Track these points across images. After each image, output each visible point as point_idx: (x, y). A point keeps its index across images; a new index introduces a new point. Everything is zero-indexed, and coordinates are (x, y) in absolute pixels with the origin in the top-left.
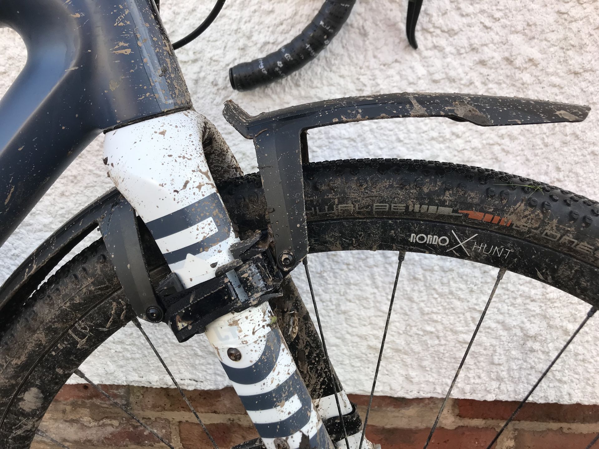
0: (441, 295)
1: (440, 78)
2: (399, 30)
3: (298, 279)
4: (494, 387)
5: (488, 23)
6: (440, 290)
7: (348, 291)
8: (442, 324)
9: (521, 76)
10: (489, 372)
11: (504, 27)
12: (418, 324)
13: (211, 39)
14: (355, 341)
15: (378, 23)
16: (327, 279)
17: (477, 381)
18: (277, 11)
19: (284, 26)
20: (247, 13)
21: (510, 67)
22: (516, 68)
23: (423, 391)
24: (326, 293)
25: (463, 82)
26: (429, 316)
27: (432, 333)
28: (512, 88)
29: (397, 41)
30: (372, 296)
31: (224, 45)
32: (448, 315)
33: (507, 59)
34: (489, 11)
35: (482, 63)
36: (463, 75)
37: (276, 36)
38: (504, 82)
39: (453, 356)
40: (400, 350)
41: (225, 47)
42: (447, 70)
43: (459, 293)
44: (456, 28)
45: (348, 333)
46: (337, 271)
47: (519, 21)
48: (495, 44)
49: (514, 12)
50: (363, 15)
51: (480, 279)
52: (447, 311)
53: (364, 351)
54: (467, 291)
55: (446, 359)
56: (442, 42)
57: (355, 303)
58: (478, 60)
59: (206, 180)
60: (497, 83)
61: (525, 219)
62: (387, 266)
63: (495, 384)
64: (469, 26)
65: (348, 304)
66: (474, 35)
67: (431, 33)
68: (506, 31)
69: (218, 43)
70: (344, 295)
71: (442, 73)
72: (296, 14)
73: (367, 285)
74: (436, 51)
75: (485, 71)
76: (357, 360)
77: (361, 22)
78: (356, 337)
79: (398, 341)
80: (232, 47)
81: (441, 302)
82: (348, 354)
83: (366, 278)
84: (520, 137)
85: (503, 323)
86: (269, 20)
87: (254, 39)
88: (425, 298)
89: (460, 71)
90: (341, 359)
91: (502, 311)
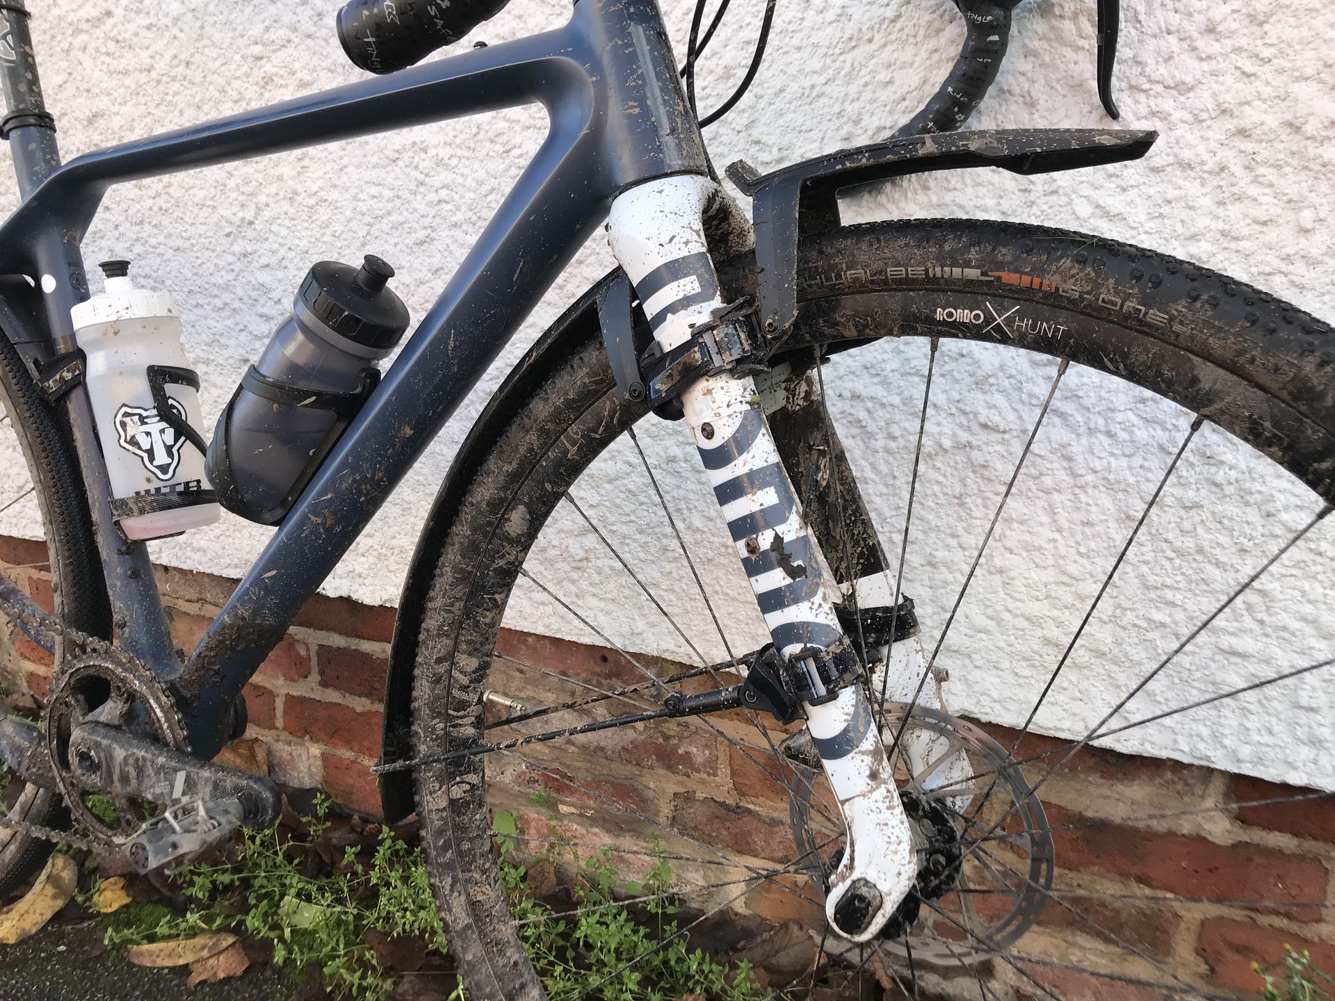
0: (1181, 553)
1: (1164, 163)
2: (1089, 92)
3: (922, 504)
4: (1304, 757)
5: (1249, 67)
6: (1178, 544)
7: (1008, 533)
8: (1185, 610)
9: (1319, 151)
10: (1292, 725)
11: (1281, 71)
12: (1138, 605)
13: (804, 128)
14: (1020, 626)
15: (1054, 84)
16: (970, 509)
17: (1266, 739)
18: (898, 82)
19: (907, 102)
20: (853, 89)
21: (1297, 137)
22: (1308, 138)
23: (1151, 743)
24: (969, 533)
25: (1206, 168)
26: (1158, 592)
27: (1163, 625)
28: (1303, 173)
29: (1086, 108)
30: (1051, 545)
31: (821, 135)
32: (1196, 595)
33: (1290, 125)
34: (1250, 48)
35: (1243, 133)
36: (1206, 156)
37: (895, 117)
38: (1289, 165)
39: (1211, 678)
40: (1104, 654)
41: (823, 139)
42: (1176, 150)
43: (1218, 551)
44: (1189, 79)
45: (1009, 611)
46: (989, 495)
47: (1308, 60)
48: (1265, 101)
49: (1297, 47)
50: (1029, 75)
51: (1260, 528)
52: (1193, 586)
53: (1036, 647)
54: (1234, 550)
55: (1195, 684)
56: (1167, 104)
57: (1020, 555)
58: (1233, 129)
59: (695, 237)
60: (1272, 166)
61: (1072, 281)
62: (1077, 491)
63: (1306, 753)
64: (1214, 74)
65: (1008, 555)
66: (1223, 88)
67: (1145, 91)
68: (1285, 77)
69: (812, 134)
70: (1000, 540)
71: (1168, 155)
72: (925, 82)
73: (1042, 524)
74: (1156, 119)
75: (1249, 146)
76: (1023, 663)
77: (1026, 86)
78: (1022, 619)
79: (1098, 635)
80: (832, 138)
81: (1180, 568)
82: (1008, 650)
83: (1041, 512)
84: (1326, 259)
85: (1314, 622)
86: (886, 95)
87: (863, 123)
88: (1150, 557)
89: (1201, 148)
90: (995, 658)
91: (1311, 597)
